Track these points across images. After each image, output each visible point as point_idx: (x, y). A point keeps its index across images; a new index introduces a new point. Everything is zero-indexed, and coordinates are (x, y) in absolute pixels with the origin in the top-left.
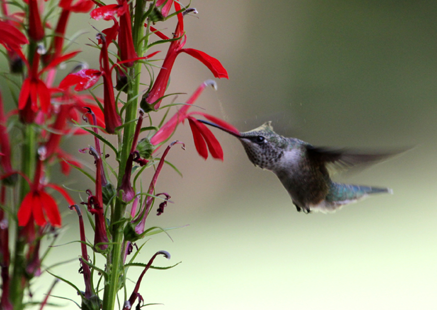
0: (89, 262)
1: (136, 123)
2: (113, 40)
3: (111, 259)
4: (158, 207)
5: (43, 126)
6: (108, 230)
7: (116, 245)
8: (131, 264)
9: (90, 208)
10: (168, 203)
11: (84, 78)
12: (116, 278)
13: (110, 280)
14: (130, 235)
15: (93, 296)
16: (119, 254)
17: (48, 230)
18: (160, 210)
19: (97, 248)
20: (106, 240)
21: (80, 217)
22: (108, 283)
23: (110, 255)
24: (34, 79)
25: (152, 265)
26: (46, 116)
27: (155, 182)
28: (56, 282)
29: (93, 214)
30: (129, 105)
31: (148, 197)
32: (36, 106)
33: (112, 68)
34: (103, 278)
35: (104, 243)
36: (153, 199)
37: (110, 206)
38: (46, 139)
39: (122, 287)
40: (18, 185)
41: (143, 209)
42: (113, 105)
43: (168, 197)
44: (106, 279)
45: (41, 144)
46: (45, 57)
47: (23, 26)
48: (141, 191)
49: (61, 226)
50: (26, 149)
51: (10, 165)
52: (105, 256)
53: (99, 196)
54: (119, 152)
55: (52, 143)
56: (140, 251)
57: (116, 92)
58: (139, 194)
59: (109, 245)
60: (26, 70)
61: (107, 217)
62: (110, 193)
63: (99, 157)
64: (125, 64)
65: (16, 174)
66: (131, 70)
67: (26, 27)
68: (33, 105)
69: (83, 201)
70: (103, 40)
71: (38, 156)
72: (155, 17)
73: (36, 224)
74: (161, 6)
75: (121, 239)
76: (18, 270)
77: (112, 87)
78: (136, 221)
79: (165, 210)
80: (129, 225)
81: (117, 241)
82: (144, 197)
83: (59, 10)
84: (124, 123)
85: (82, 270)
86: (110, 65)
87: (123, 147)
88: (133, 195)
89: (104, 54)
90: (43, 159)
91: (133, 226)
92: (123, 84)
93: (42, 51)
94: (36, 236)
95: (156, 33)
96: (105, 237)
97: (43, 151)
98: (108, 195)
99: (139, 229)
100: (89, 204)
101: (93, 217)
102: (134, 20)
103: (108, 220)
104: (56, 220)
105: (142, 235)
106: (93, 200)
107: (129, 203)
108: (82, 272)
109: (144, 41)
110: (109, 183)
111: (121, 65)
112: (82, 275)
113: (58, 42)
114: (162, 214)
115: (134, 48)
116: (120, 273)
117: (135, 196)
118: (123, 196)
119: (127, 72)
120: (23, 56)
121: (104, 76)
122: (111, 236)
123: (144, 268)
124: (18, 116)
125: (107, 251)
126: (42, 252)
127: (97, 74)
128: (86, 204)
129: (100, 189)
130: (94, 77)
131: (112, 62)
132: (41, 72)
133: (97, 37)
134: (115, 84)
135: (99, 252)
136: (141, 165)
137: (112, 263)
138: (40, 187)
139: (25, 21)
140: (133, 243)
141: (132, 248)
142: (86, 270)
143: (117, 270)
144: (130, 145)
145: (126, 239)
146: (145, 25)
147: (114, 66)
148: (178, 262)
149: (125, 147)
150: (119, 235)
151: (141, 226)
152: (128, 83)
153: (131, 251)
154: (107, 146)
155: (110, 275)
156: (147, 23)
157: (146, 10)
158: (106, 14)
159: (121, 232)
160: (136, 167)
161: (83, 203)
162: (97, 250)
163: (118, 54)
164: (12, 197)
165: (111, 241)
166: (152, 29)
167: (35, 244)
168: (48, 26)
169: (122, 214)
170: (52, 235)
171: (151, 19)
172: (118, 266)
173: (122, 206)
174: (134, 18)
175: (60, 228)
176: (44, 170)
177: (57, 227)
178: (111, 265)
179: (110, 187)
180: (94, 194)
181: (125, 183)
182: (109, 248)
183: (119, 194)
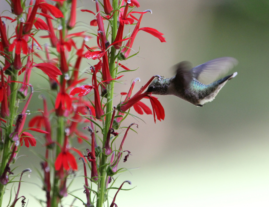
0: (89, 187)
1: (112, 113)
2: (99, 70)
3: (100, 186)
4: (124, 158)
5: (67, 117)
6: (98, 170)
7: (103, 178)
8: (110, 188)
9: (88, 158)
10: (129, 155)
11: (84, 90)
12: (102, 196)
13: (99, 196)
14: (110, 173)
15: (91, 205)
16: (104, 183)
17: (71, 172)
18: (125, 160)
19: (92, 179)
20: (97, 176)
21: (84, 164)
22: (99, 198)
23: (99, 183)
24: (63, 93)
25: (122, 188)
26: (69, 112)
27: (122, 145)
28: (75, 200)
29: (90, 162)
30: (108, 104)
31: (119, 153)
32: (64, 107)
33: (98, 85)
34: (96, 196)
35: (96, 177)
36: (122, 153)
37: (99, 158)
38: (70, 124)
39: (106, 200)
40: (55, 149)
41: (116, 159)
42: (99, 104)
43: (129, 152)
44: (98, 196)
45: (67, 127)
46: (69, 82)
47: (57, 65)
48: (115, 149)
49: (77, 170)
50: (59, 130)
51: (51, 139)
52: (97, 184)
53: (93, 152)
54: (103, 129)
55: (72, 126)
56: (115, 181)
57: (101, 97)
58: (114, 151)
59: (99, 178)
60: (59, 88)
61: (97, 164)
62: (99, 151)
63: (93, 132)
64: (105, 82)
65: (54, 143)
66: (109, 86)
67: (59, 66)
68: (63, 106)
69: (85, 155)
70: (94, 70)
71: (65, 134)
72: (121, 58)
73: (64, 169)
74: (124, 52)
75: (105, 175)
76: (55, 194)
77: (99, 95)
78: (113, 166)
79: (127, 160)
80: (109, 168)
81: (103, 176)
82: (117, 152)
83: (76, 57)
84: (105, 114)
85: (85, 192)
86: (98, 83)
87: (105, 127)
88: (111, 151)
89: (94, 77)
90: (68, 135)
91: (111, 168)
92: (105, 93)
93: (67, 78)
94: (64, 176)
95: (121, 66)
96: (97, 174)
97: (68, 131)
98: (98, 152)
99: (114, 170)
100: (88, 157)
101: (90, 164)
102: (110, 60)
103: (98, 165)
104: (75, 167)
105: (116, 173)
106: (90, 154)
107: (109, 156)
108: (85, 193)
109: (115, 70)
110: (98, 145)
111: (103, 83)
112: (85, 194)
113: (75, 73)
114: (126, 161)
115: (110, 74)
116: (105, 193)
117: (112, 152)
118: (106, 152)
119: (106, 86)
120: (57, 81)
121: (94, 89)
122: (100, 173)
123: (117, 190)
124: (54, 113)
125: (98, 181)
126: (67, 184)
127: (91, 88)
128: (87, 156)
129: (94, 148)
130: (89, 89)
131: (98, 82)
132: (67, 89)
133: (91, 68)
134: (100, 93)
135: (94, 182)
136: (115, 136)
137: (100, 187)
138: (66, 150)
139: (58, 62)
140: (112, 177)
141: (111, 180)
142: (87, 192)
143: (103, 191)
144: (109, 125)
145: (108, 175)
146: (116, 62)
147: (100, 83)
148: (135, 186)
149: (106, 127)
150: (104, 173)
151: (115, 168)
152: (108, 93)
153: (111, 182)
154: (97, 126)
155: (100, 194)
156: (117, 61)
157: (116, 54)
158: (94, 56)
159: (105, 171)
160: (112, 137)
161: (85, 156)
162: (93, 181)
163: (102, 78)
164: (52, 155)
165: (100, 176)
166: (120, 64)
167: (64, 180)
168: (70, 66)
169: (105, 161)
170: (73, 175)
171: (119, 59)
172: (104, 189)
173: (105, 157)
174: (110, 59)
175: (77, 171)
176: (69, 141)
177: (75, 170)
178: (100, 189)
179: (99, 148)
180: (91, 151)
181: (106, 145)
182: (99, 180)
183: (103, 151)
